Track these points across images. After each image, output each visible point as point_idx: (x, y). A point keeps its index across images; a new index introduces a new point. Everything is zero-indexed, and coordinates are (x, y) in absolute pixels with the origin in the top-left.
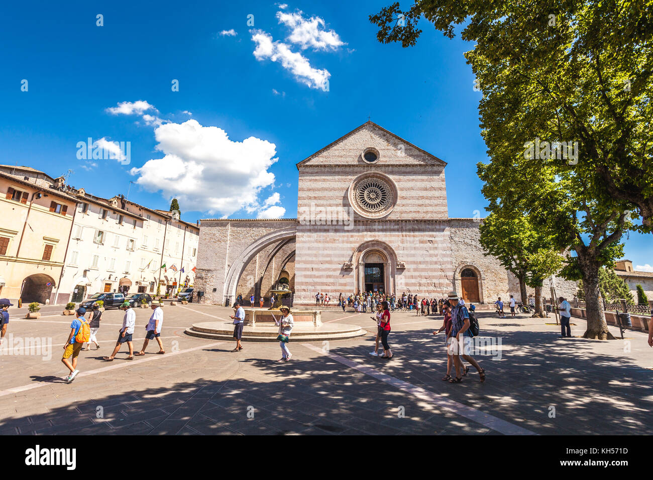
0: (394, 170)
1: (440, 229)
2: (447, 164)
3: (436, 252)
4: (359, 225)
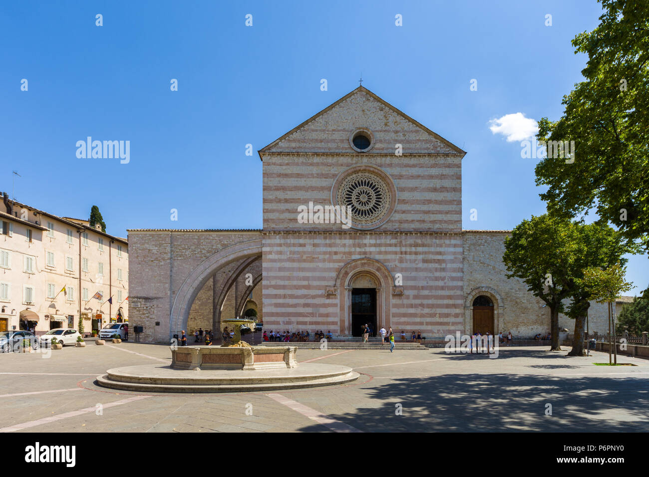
0: (393, 162)
1: (450, 244)
2: (466, 153)
3: (443, 274)
4: (345, 239)
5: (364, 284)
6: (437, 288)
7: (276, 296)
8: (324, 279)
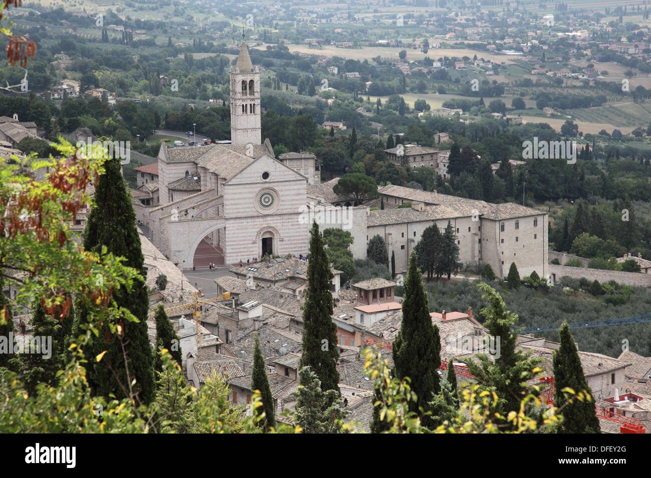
0: (279, 184)
4: (260, 219)
5: (267, 236)
6: (297, 236)
7: (232, 245)
8: (250, 236)
